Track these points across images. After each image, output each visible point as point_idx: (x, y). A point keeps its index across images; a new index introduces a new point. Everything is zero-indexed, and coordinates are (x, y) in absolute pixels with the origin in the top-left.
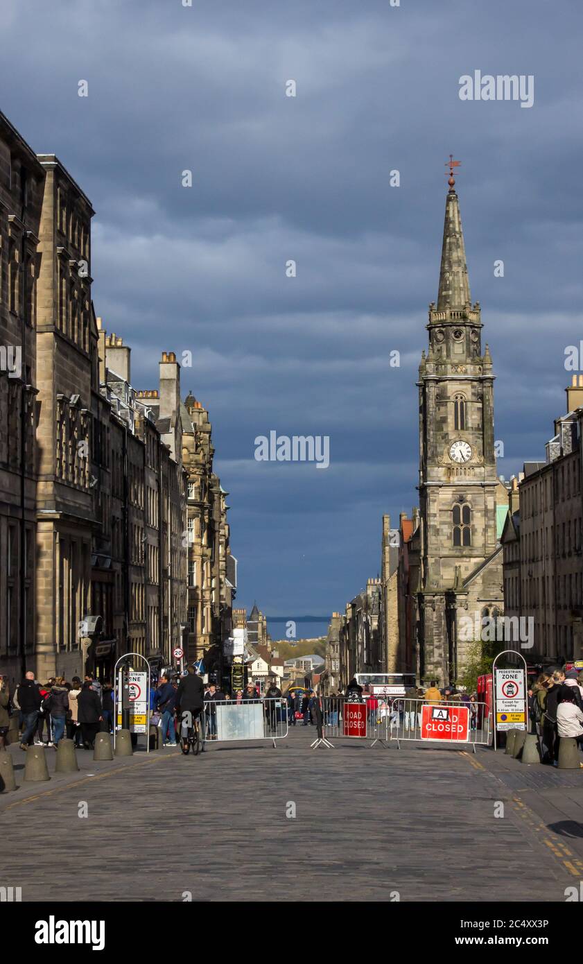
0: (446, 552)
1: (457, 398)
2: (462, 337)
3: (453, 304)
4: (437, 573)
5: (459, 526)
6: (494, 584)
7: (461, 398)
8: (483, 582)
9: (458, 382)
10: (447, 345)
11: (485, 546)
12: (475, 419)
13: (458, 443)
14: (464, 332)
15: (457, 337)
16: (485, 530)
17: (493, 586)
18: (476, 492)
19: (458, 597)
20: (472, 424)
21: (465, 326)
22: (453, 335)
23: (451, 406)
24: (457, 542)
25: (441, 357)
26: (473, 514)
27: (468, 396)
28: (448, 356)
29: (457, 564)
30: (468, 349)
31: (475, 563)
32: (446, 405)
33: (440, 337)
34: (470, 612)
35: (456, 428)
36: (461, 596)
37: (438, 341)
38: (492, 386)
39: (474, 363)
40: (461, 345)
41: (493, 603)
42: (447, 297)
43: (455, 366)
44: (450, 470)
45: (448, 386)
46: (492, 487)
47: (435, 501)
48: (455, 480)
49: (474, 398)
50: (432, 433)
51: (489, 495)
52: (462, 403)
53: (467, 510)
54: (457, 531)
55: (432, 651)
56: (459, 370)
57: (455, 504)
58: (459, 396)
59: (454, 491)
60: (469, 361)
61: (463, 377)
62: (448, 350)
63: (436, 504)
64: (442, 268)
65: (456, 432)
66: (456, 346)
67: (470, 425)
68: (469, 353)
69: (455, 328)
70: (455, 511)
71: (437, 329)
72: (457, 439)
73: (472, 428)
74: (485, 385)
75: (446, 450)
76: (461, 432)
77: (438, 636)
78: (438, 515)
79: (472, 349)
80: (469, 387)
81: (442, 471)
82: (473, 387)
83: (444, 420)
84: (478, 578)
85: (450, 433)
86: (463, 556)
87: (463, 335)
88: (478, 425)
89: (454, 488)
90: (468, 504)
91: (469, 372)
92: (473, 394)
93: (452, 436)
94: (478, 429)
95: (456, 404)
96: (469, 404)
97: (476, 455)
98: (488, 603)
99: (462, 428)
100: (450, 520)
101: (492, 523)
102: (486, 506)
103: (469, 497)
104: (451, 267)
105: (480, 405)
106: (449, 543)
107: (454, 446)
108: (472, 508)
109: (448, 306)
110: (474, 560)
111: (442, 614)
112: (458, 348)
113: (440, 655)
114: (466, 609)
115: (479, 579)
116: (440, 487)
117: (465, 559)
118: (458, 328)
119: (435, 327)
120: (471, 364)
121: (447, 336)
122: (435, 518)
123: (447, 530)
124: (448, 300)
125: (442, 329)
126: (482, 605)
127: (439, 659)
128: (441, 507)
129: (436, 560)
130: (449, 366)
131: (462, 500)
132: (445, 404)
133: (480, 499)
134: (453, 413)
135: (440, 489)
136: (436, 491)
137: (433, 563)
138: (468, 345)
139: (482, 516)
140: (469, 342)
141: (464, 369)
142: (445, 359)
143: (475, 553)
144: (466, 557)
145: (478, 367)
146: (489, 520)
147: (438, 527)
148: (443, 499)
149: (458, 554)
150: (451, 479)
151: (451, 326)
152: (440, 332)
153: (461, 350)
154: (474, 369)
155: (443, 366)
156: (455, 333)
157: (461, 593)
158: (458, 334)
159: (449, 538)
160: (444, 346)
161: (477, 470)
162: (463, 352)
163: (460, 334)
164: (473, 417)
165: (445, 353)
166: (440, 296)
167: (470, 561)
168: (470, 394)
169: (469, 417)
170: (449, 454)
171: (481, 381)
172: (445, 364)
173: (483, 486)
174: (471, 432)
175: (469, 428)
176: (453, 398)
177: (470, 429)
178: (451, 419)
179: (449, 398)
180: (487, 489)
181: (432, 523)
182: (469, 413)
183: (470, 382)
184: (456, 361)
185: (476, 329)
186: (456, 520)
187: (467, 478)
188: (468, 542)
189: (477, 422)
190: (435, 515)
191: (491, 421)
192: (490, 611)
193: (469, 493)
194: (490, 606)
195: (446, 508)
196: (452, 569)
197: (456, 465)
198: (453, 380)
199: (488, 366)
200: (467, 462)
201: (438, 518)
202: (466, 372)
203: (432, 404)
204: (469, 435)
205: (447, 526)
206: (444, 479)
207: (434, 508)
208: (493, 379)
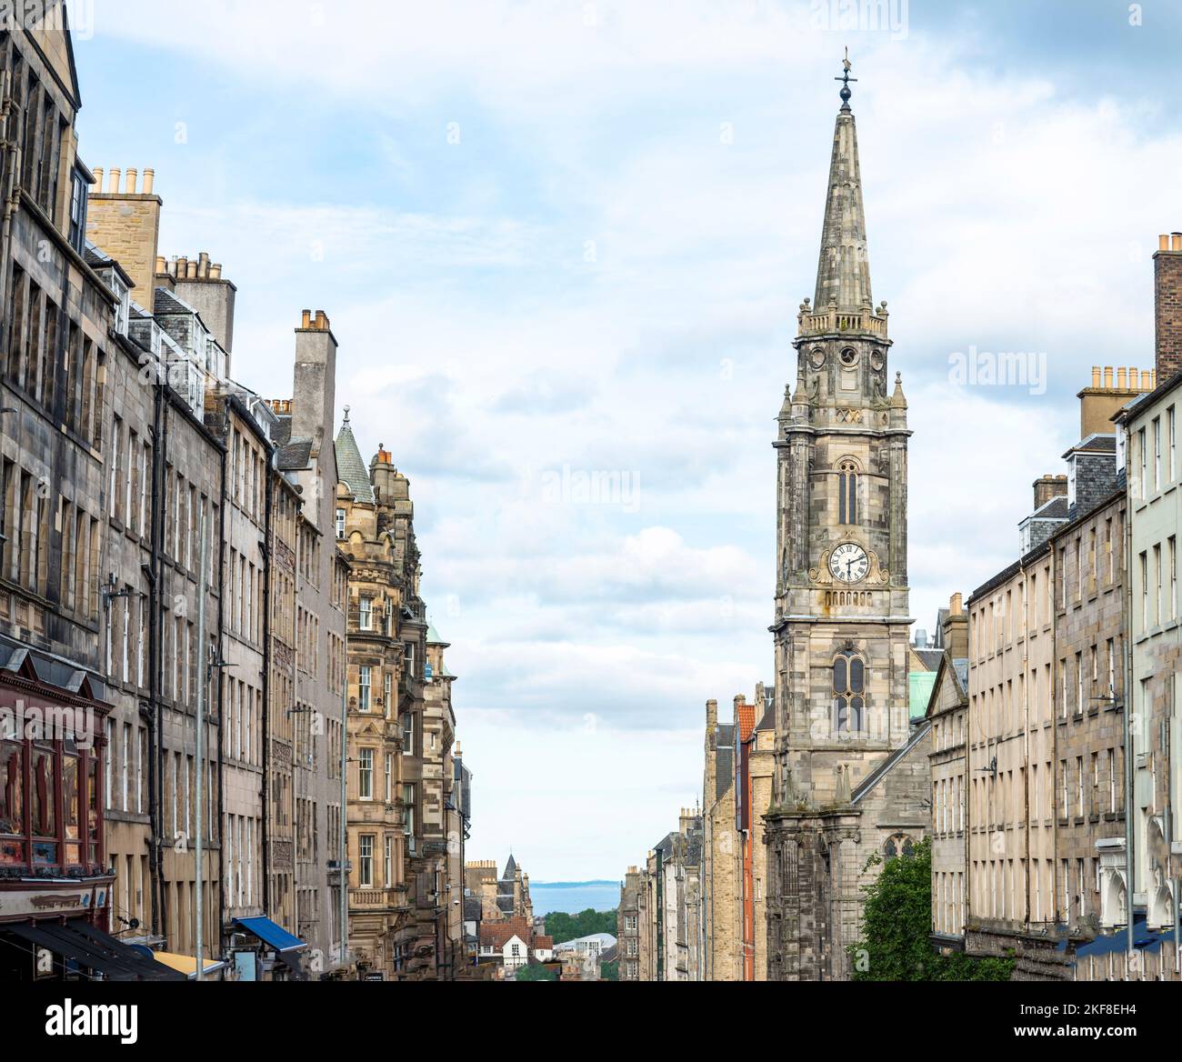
0: (821, 741)
1: (844, 467)
2: (855, 361)
3: (841, 303)
4: (806, 779)
5: (845, 696)
6: (906, 797)
7: (852, 467)
8: (887, 795)
9: (847, 440)
10: (830, 373)
11: (888, 731)
12: (876, 506)
13: (845, 547)
14: (860, 351)
15: (847, 360)
16: (890, 703)
17: (904, 801)
18: (875, 635)
19: (843, 821)
20: (870, 514)
21: (862, 340)
22: (839, 356)
23: (833, 481)
25: (817, 394)
26: (868, 675)
27: (865, 463)
28: (830, 393)
29: (841, 763)
30: (865, 383)
31: (871, 762)
32: (825, 480)
33: (818, 359)
34: (863, 848)
35: (842, 521)
36: (848, 819)
37: (813, 366)
38: (905, 448)
39: (875, 407)
40: (854, 374)
41: (905, 831)
42: (830, 289)
43: (842, 410)
44: (829, 596)
45: (830, 446)
46: (902, 627)
47: (803, 649)
48: (838, 612)
49: (875, 470)
50: (799, 527)
51: (899, 640)
52: (852, 476)
53: (858, 668)
54: (839, 706)
56: (849, 418)
57: (837, 656)
58: (848, 464)
59: (835, 633)
60: (866, 402)
61: (854, 429)
62: (831, 382)
63: (805, 654)
64: (825, 239)
65: (842, 528)
66: (844, 375)
67: (866, 516)
68: (867, 392)
69: (843, 344)
70: (837, 668)
71: (812, 346)
72: (843, 540)
73: (870, 521)
74: (893, 445)
75: (824, 559)
76: (851, 528)
77: (806, 891)
78: (807, 675)
79: (872, 385)
80: (866, 448)
81: (817, 595)
82: (873, 449)
83: (822, 506)
84: (877, 786)
85: (830, 528)
86: (850, 750)
87: (857, 357)
88: (880, 516)
89: (836, 629)
90: (861, 656)
91: (866, 421)
92: (872, 461)
93: (835, 535)
94: (880, 524)
95: (842, 476)
96: (865, 479)
97: (875, 569)
98: (896, 831)
99: (853, 522)
100: (828, 684)
101: (900, 690)
102: (892, 661)
103: (862, 645)
104: (840, 238)
105: (884, 481)
106: (827, 726)
107: (838, 552)
108: (867, 662)
109: (832, 304)
110: (868, 756)
111: (814, 851)
112: (849, 381)
113: (810, 925)
114: (858, 842)
115: (880, 789)
116: (812, 623)
117: (853, 755)
118: (849, 344)
119: (809, 342)
120: (870, 409)
121: (829, 359)
122: (803, 681)
123: (824, 702)
124: (833, 295)
125: (823, 345)
126: (886, 834)
127: (809, 932)
128: (816, 662)
129: (803, 757)
130: (832, 412)
131: (849, 648)
132: (825, 476)
133: (881, 648)
134: (837, 494)
135: (813, 629)
136: (805, 632)
137: (798, 761)
138: (866, 374)
139: (884, 678)
140: (869, 370)
141: (858, 416)
142: (824, 397)
143: (871, 743)
144: (856, 750)
145: (882, 414)
146: (896, 684)
147: (808, 697)
148: (818, 647)
149: (841, 744)
150: (832, 610)
151: (837, 340)
152: (818, 351)
153: (854, 382)
154: (875, 418)
155: (822, 410)
156: (844, 354)
157: (849, 813)
158: (848, 355)
159: (827, 715)
160: (824, 376)
161: (876, 596)
162: (857, 385)
163: (852, 355)
164: (873, 502)
165: (824, 388)
166: (819, 289)
167: (862, 758)
168: (866, 461)
169: (863, 502)
170: (828, 566)
171: (888, 437)
172: (825, 406)
173: (888, 624)
174: (867, 529)
175: (863, 520)
176: (836, 469)
177: (866, 523)
178: (833, 505)
179: (830, 466)
180: (893, 629)
181: (797, 690)
182: (865, 494)
183: (867, 439)
184: (844, 402)
185: (880, 349)
186: (839, 684)
187: (860, 609)
188: (858, 725)
189: (878, 511)
190: (802, 675)
191: (902, 509)
192: (899, 845)
193: (861, 636)
194: (900, 836)
195: (821, 662)
196: (830, 772)
197: (839, 586)
198: (838, 434)
199: (898, 413)
200: (859, 581)
201: (806, 681)
202: (861, 422)
203: (800, 475)
204: (863, 534)
205: (821, 695)
206: (818, 611)
207: (801, 663)
208: (907, 435)
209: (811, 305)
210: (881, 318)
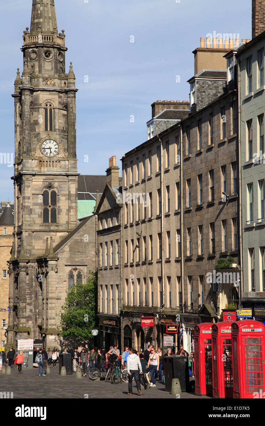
0: (37, 228)
1: (47, 105)
2: (51, 57)
3: (43, 30)
4: (30, 244)
5: (48, 208)
6: (79, 252)
7: (50, 105)
8: (70, 251)
9: (48, 93)
10: (39, 62)
11: (68, 223)
12: (61, 123)
13: (48, 141)
14: (53, 52)
15: (47, 56)
16: (69, 211)
17: (78, 253)
18: (62, 180)
19: (50, 262)
20: (59, 126)
21: (54, 48)
22: (44, 54)
23: (42, 111)
24: (46, 220)
25: (34, 72)
26: (59, 198)
27: (56, 104)
28: (40, 71)
30: (56, 67)
31: (60, 237)
32: (38, 111)
33: (33, 56)
34: (59, 275)
35: (46, 129)
36: (52, 261)
37: (31, 59)
38: (75, 97)
39: (60, 78)
40: (50, 63)
41: (78, 267)
42: (38, 23)
43: (45, 79)
44: (41, 162)
45: (41, 96)
46: (74, 177)
47: (29, 186)
48: (45, 170)
49: (61, 107)
50: (27, 132)
51: (73, 183)
52: (51, 110)
53: (54, 194)
54: (46, 212)
55: (25, 308)
56: (49, 83)
57: (45, 189)
58: (49, 104)
59: (44, 179)
60: (56, 76)
61: (52, 88)
62: (40, 67)
63: (30, 189)
65: (46, 133)
66: (46, 63)
67: (57, 127)
68: (57, 71)
69: (45, 49)
70: (45, 195)
71: (30, 50)
72: (47, 138)
73: (59, 129)
74: (69, 95)
75: (38, 146)
76: (50, 133)
77: (30, 295)
78: (31, 198)
79: (59, 68)
80: (57, 97)
81: (35, 163)
82: (60, 97)
83: (36, 122)
84: (66, 247)
85: (41, 133)
86: (51, 231)
87: (51, 55)
88: (63, 127)
89: (44, 177)
90: (55, 190)
91: (56, 84)
92: (60, 103)
93: (43, 136)
94: (63, 131)
95: (46, 110)
96: (57, 111)
97: (61, 151)
98: (74, 267)
99: (51, 130)
101: (74, 205)
102: (69, 192)
103: (56, 184)
105: (65, 112)
106: (40, 221)
107: (45, 143)
108: (58, 192)
110: (59, 234)
111: (33, 277)
112: (48, 66)
113: (31, 311)
114: (57, 272)
115: (66, 248)
116: (34, 175)
117: (52, 233)
118: (48, 49)
119: (29, 48)
120: (58, 79)
121: (39, 56)
122: (29, 200)
123: (39, 210)
124: (40, 26)
125: (35, 49)
126: (70, 268)
127: (31, 314)
128: (34, 192)
129: (29, 234)
130: (41, 80)
131: (50, 187)
132: (38, 109)
133: (65, 186)
134: (44, 117)
135: (33, 177)
136: (30, 179)
137: (27, 236)
138: (56, 63)
139: (66, 199)
140: (57, 62)
141: (53, 82)
142: (37, 73)
143: (60, 228)
144: (53, 231)
145: (63, 81)
146: (72, 202)
147: (31, 207)
148: (36, 185)
149: (47, 228)
150: (42, 169)
151: (42, 47)
152: (33, 52)
153: (51, 67)
154: (61, 83)
155: (36, 79)
156: (46, 53)
157: (52, 259)
158: (48, 54)
159: (40, 216)
160: (37, 64)
161: (63, 163)
162: (52, 68)
163: (49, 54)
164: (60, 121)
165: (37, 69)
166: (33, 23)
167: (56, 235)
168: (57, 103)
169: (57, 121)
170: (40, 149)
171: (66, 92)
172: (37, 77)
173: (68, 176)
174: (58, 133)
175: (56, 129)
176: (43, 106)
177: (57, 130)
179: (40, 105)
180: (70, 178)
181: (26, 204)
182: (57, 117)
183: (57, 93)
184: (46, 76)
185: (62, 52)
186: (45, 202)
187: (55, 169)
188: (54, 220)
189: (63, 125)
190: (29, 198)
191: (74, 124)
192: (75, 273)
193: (55, 181)
194: (75, 269)
195: (37, 192)
196: (42, 241)
197: (46, 159)
198: (44, 90)
199: (72, 81)
200: (55, 156)
201: (31, 200)
202: (54, 85)
203: (27, 108)
204: (56, 135)
205: (38, 207)
206: (36, 169)
207: (28, 192)
208: (76, 91)
209: (29, 30)
210: (62, 36)
